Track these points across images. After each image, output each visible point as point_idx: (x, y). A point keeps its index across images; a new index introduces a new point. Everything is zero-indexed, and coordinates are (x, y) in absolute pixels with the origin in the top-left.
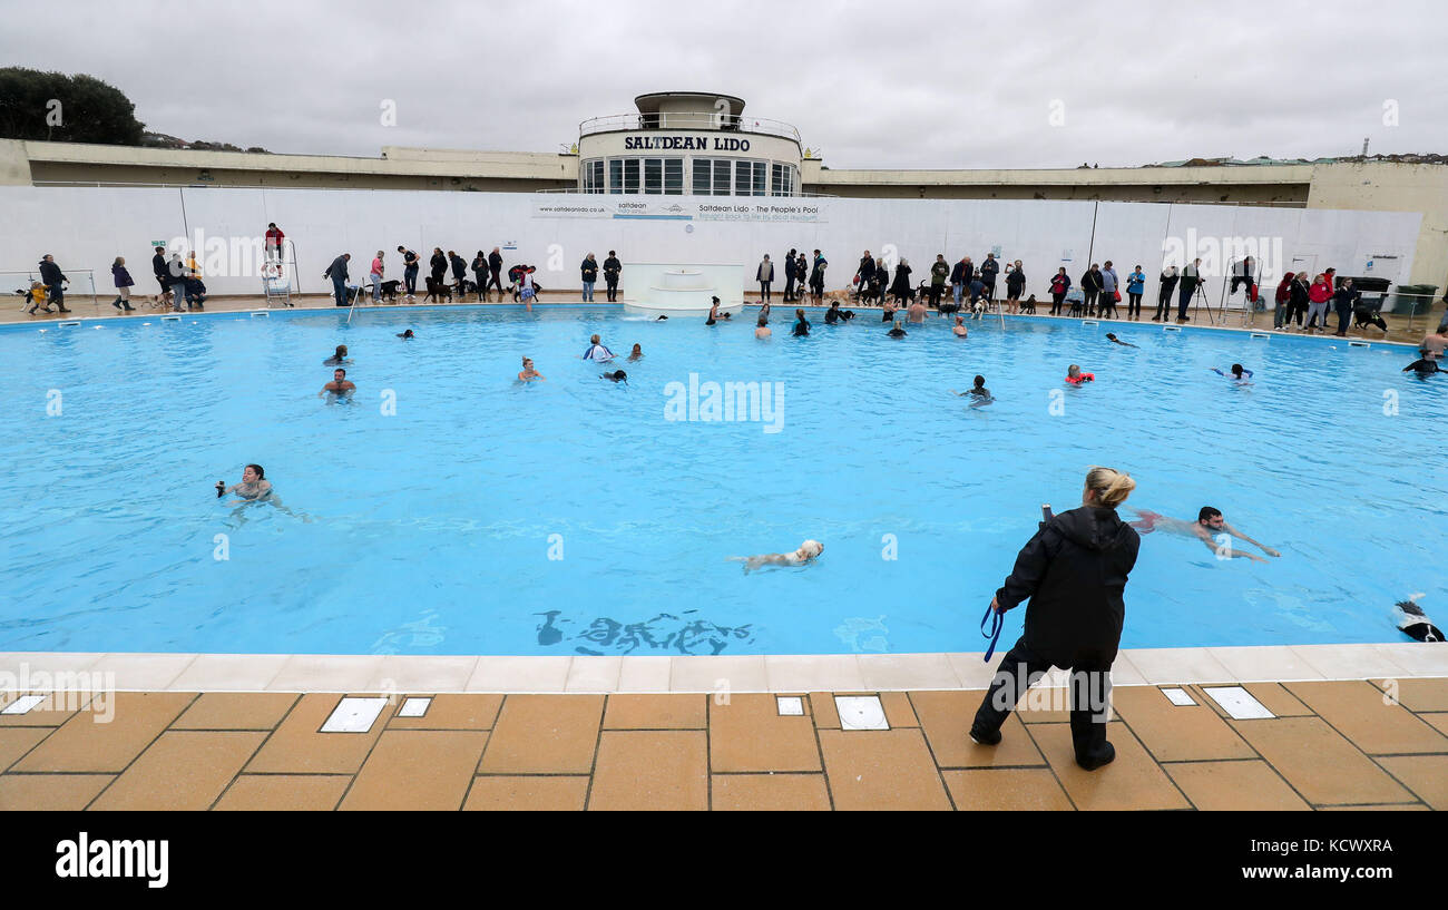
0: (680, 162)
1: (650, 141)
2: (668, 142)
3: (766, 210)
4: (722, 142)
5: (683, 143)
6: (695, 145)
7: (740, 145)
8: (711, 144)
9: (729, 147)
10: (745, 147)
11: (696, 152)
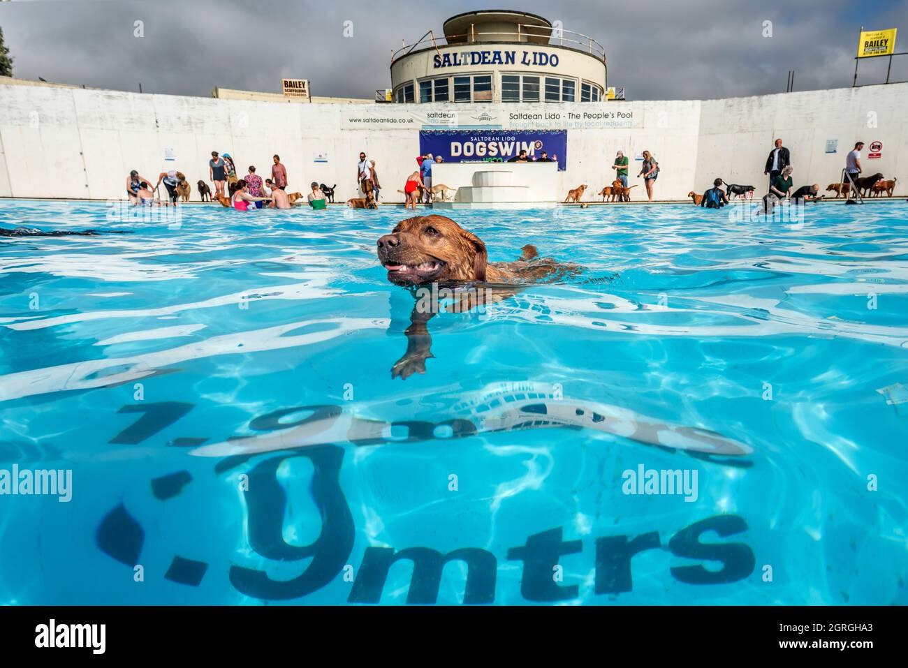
0: (488, 79)
1: (459, 57)
2: (476, 56)
3: (578, 116)
4: (530, 57)
5: (491, 58)
6: (504, 59)
7: (549, 60)
8: (519, 57)
9: (538, 61)
10: (554, 62)
11: (504, 67)
